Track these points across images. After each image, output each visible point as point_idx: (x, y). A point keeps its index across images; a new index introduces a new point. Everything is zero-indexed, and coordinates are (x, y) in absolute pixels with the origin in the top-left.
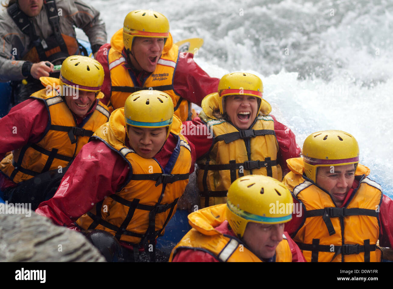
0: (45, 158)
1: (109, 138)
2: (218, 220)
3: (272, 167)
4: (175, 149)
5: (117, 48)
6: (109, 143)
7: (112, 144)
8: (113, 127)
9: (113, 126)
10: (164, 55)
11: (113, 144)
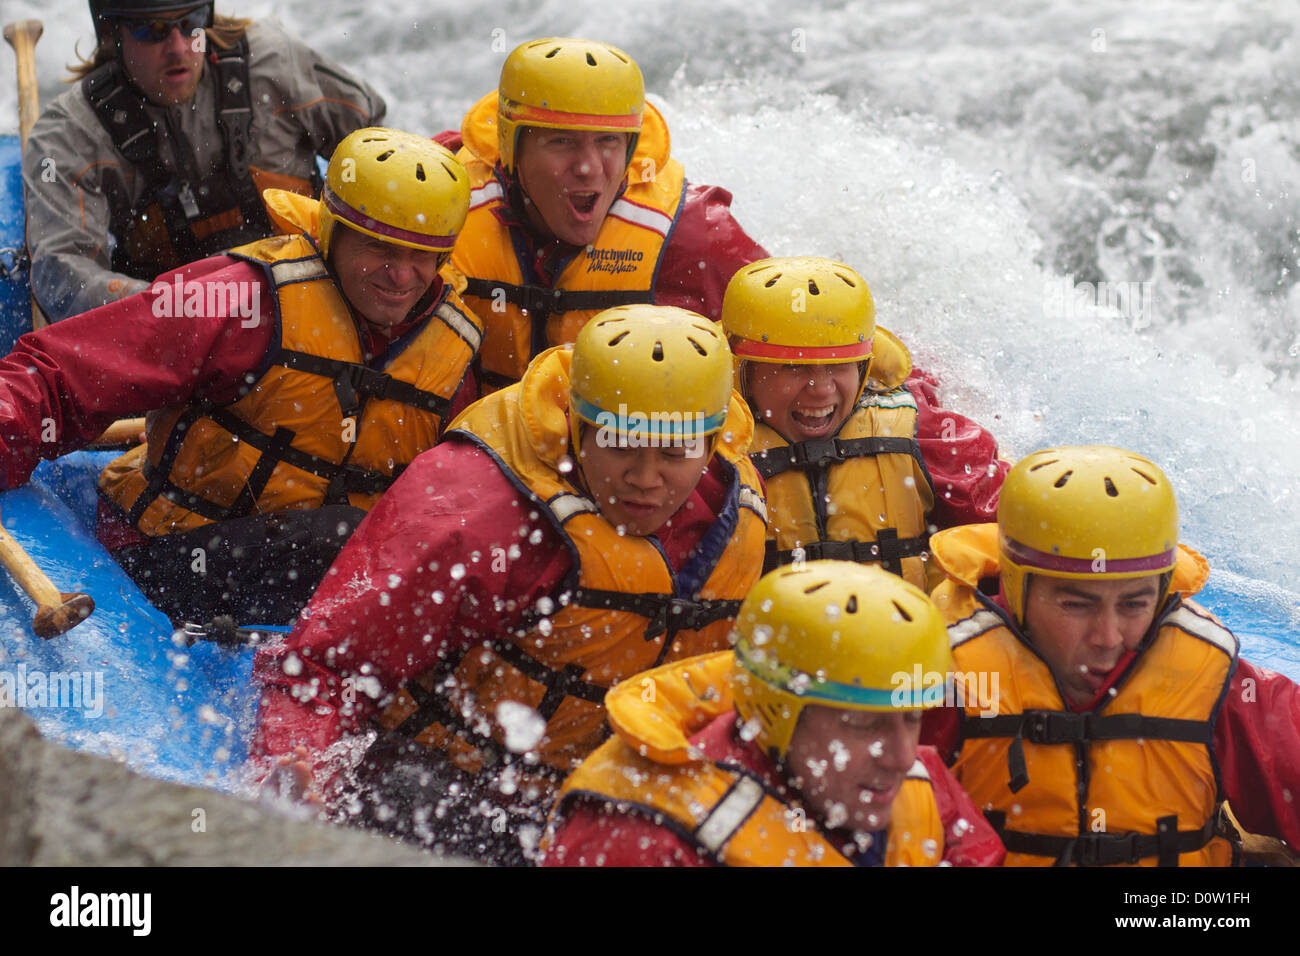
0: (249, 456)
1: (514, 449)
2: (705, 705)
3: (902, 560)
4: (720, 515)
5: (482, 149)
6: (514, 467)
7: (523, 473)
8: (530, 415)
9: (530, 411)
10: (636, 187)
11: (528, 476)
